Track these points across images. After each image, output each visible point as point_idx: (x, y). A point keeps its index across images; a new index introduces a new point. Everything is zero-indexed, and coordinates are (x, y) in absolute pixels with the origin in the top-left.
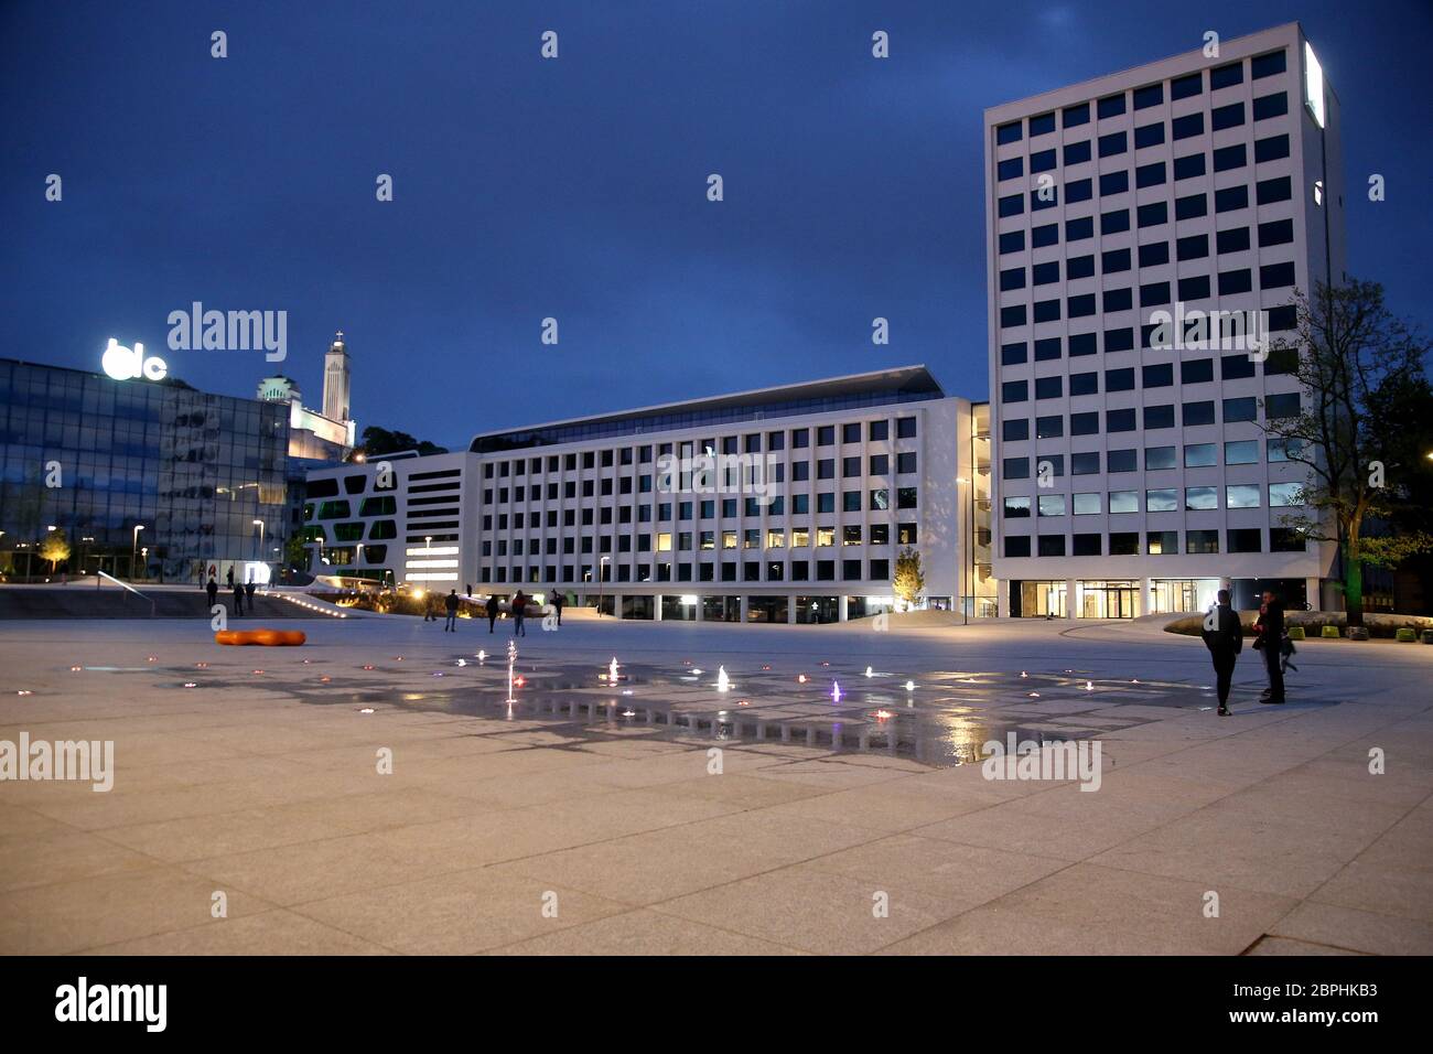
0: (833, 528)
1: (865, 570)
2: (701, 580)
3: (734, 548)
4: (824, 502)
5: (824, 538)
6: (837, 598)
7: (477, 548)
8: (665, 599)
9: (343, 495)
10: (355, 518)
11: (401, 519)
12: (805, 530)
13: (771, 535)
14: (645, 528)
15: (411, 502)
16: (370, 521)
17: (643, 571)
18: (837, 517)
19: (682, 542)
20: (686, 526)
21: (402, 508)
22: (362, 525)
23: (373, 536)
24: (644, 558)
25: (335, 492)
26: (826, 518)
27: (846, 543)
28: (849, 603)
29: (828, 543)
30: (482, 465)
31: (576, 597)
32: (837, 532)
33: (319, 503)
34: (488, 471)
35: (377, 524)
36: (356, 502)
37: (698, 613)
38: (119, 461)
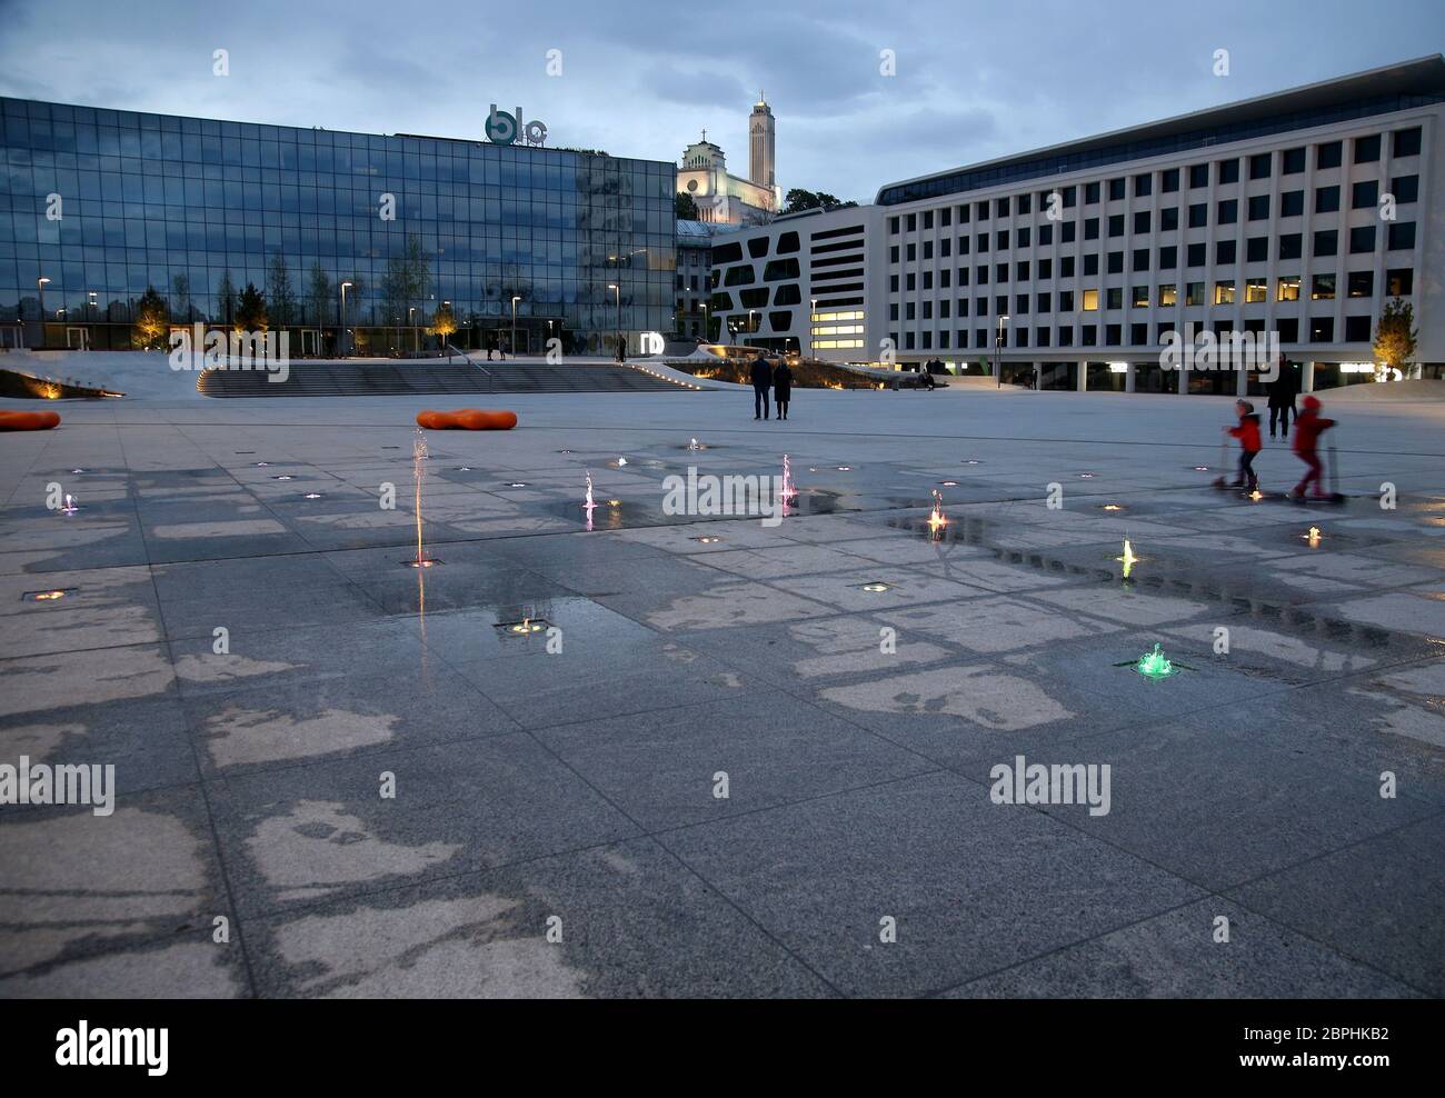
0: (1299, 278)
1: (1339, 330)
2: (1133, 344)
3: (1173, 305)
4: (1290, 246)
5: (1286, 291)
6: (1300, 365)
7: (884, 312)
8: (1090, 366)
9: (747, 259)
10: (759, 283)
11: (804, 282)
12: (1263, 282)
13: (1219, 289)
14: (1068, 284)
15: (815, 264)
16: (774, 286)
17: (1066, 335)
18: (1308, 264)
19: (1112, 299)
20: (1115, 281)
21: (806, 270)
22: (766, 291)
23: (777, 302)
24: (1067, 319)
25: (739, 257)
26: (1290, 267)
27: (1315, 296)
28: (1317, 371)
29: (1290, 296)
30: (888, 219)
31: (991, 364)
32: (1304, 284)
33: (724, 268)
34: (894, 225)
35: (781, 289)
36: (759, 266)
37: (1129, 382)
38: (509, 231)
